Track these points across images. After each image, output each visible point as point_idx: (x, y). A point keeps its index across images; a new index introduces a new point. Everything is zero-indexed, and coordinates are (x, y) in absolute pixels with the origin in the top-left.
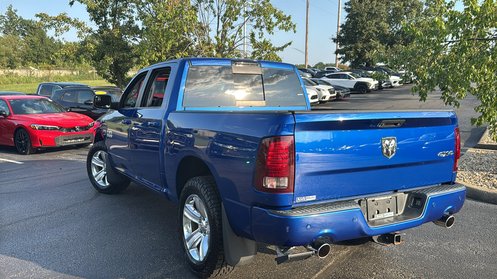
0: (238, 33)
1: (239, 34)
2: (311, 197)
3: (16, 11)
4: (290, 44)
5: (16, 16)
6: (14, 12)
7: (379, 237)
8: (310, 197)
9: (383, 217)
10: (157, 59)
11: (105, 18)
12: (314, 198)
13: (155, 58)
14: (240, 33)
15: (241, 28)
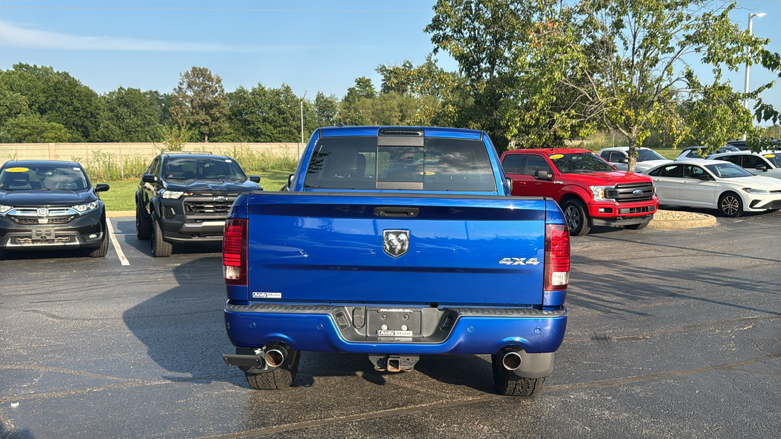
0: (666, 72)
1: (668, 75)
2: (275, 294)
3: (436, 61)
4: (769, 86)
5: (437, 68)
6: (433, 62)
7: (380, 359)
8: (273, 294)
9: (392, 335)
10: (532, 123)
11: (479, 67)
12: (278, 295)
13: (530, 121)
14: (670, 73)
15: (670, 64)
